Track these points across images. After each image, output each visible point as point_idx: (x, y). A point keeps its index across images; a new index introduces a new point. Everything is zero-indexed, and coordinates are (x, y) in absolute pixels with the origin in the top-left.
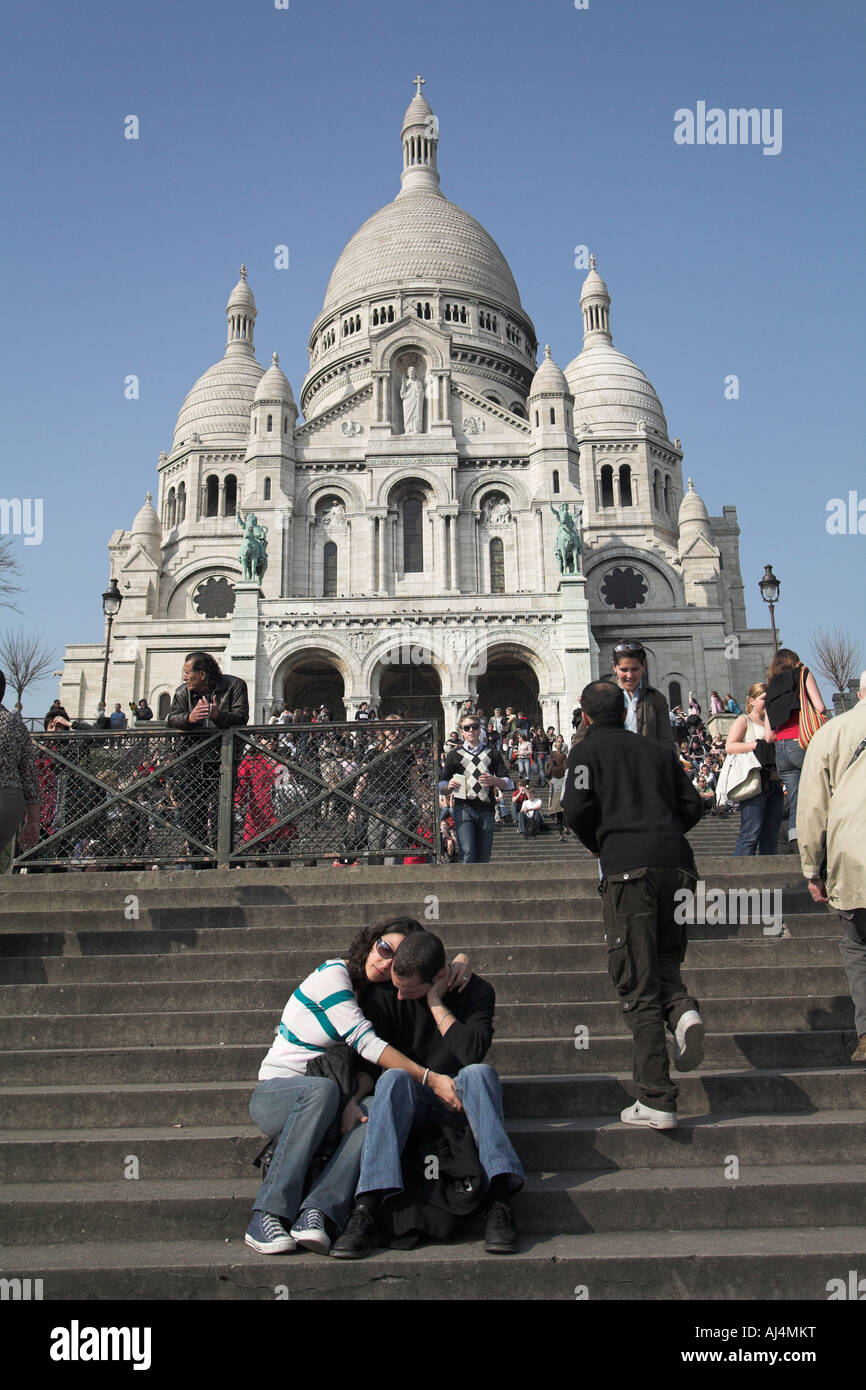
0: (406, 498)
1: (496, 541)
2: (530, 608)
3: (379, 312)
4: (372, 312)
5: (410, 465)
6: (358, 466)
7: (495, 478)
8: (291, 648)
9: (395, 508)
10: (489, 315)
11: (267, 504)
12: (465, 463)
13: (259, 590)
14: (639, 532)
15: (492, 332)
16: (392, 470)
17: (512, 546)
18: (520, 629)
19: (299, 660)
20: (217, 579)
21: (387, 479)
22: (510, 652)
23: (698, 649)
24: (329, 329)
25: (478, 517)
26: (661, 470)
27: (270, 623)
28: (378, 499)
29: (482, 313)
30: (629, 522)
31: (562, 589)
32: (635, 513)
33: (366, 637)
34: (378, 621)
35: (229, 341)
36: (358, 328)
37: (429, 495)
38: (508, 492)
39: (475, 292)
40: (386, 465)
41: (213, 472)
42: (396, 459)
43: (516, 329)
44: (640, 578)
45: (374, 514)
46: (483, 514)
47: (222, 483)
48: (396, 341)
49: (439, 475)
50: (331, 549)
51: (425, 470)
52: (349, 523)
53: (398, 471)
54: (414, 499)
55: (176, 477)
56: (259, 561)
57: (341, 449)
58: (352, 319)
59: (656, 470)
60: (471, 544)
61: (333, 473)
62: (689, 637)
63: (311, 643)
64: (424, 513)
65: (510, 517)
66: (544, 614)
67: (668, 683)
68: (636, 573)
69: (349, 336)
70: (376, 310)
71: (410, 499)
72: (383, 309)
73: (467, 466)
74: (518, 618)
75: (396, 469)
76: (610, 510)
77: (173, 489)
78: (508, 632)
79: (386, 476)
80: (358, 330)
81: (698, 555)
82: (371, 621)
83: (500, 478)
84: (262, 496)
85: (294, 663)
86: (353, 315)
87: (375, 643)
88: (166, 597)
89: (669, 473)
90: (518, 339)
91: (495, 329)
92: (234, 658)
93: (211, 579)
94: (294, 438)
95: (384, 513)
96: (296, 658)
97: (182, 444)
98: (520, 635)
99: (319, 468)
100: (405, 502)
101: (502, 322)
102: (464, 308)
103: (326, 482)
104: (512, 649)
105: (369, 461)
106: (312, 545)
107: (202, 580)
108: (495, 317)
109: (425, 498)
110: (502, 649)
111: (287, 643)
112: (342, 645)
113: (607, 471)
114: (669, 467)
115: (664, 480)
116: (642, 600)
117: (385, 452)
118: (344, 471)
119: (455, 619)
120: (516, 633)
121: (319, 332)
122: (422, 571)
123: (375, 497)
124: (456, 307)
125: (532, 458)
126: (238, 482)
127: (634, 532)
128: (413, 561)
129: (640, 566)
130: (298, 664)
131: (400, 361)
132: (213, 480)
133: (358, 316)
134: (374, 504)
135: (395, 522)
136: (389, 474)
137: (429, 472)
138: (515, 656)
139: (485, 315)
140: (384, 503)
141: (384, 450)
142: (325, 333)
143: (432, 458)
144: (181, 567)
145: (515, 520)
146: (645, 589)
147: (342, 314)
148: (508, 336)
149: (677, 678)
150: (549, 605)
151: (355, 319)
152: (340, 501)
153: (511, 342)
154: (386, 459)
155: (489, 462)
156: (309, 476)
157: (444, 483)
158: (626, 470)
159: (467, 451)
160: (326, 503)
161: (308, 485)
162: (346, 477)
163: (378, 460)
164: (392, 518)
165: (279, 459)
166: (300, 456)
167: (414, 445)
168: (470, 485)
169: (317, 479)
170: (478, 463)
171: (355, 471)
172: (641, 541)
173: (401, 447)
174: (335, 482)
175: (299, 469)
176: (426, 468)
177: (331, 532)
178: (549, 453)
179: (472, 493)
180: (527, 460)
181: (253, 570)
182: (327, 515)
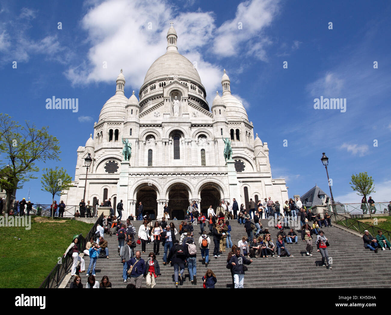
0: (174, 136)
1: (203, 150)
2: (217, 171)
3: (161, 83)
4: (159, 84)
5: (176, 126)
6: (159, 126)
7: (202, 130)
8: (140, 183)
9: (171, 139)
11: (131, 137)
12: (193, 126)
13: (129, 163)
14: (242, 149)
16: (170, 127)
17: (208, 152)
18: (214, 177)
19: (142, 187)
20: (112, 161)
23: (263, 185)
24: (146, 89)
25: (197, 142)
26: (248, 131)
27: (133, 174)
28: (166, 136)
30: (239, 146)
31: (228, 165)
32: (241, 144)
33: (164, 179)
34: (168, 174)
35: (117, 90)
36: (155, 88)
37: (182, 135)
38: (206, 135)
39: (189, 79)
40: (168, 126)
41: (111, 128)
42: (171, 124)
43: (201, 90)
44: (243, 163)
45: (164, 141)
46: (199, 141)
47: (114, 131)
48: (172, 88)
49: (184, 128)
50: (150, 151)
51: (180, 127)
52: (156, 144)
53: (172, 128)
54: (177, 136)
55: (99, 130)
56: (129, 154)
57: (154, 120)
58: (153, 86)
59: (246, 131)
60: (195, 151)
61: (151, 128)
62: (260, 181)
63: (146, 181)
64: (180, 141)
65: (207, 143)
66: (222, 173)
67: (254, 196)
68: (241, 161)
69: (152, 90)
70: (160, 83)
71: (176, 136)
72: (162, 83)
73: (193, 127)
74: (214, 174)
77: (98, 133)
78: (210, 178)
79: (168, 129)
80: (155, 89)
81: (261, 156)
82: (166, 174)
83: (204, 130)
84: (129, 134)
85: (141, 187)
86: (153, 85)
87: (168, 181)
88: (96, 166)
89: (250, 132)
90: (201, 93)
91: (195, 90)
92: (121, 186)
93: (110, 161)
94: (139, 117)
95: (168, 141)
96: (141, 186)
97: (102, 120)
98: (214, 180)
99: (147, 126)
101: (197, 88)
102: (186, 83)
103: (149, 130)
104: (211, 184)
105: (163, 124)
106: (144, 150)
107: (107, 162)
108: (195, 87)
109: (180, 136)
110: (208, 184)
111: (138, 181)
112: (157, 182)
113: (232, 131)
114: (250, 130)
115: (249, 134)
116: (244, 170)
117: (168, 121)
118: (155, 127)
119: (193, 174)
120: (213, 178)
121: (143, 90)
122: (179, 159)
123: (165, 135)
124: (184, 83)
125: (214, 125)
126: (119, 132)
127: (241, 149)
128: (177, 156)
129: (243, 160)
130: (142, 188)
131: (172, 94)
132: (111, 131)
133: (155, 85)
134: (164, 138)
135: (171, 144)
137: (181, 128)
138: (213, 186)
139: (192, 86)
140: (168, 137)
143: (183, 124)
144: (100, 157)
145: (209, 144)
146: (244, 166)
147: (150, 84)
148: (199, 92)
149: (257, 194)
150: (224, 170)
151: (154, 86)
152: (154, 137)
154: (168, 124)
155: (200, 126)
156: (144, 129)
157: (187, 131)
158: (238, 131)
159: (193, 122)
160: (149, 137)
161: (144, 131)
162: (155, 129)
163: (166, 124)
164: (170, 142)
165: (135, 123)
166: (141, 122)
167: (177, 120)
168: (194, 132)
169: (146, 130)
170: (197, 126)
171: (158, 127)
172: (243, 152)
173: (173, 120)
174: (152, 130)
175: (140, 126)
176: (181, 127)
177: (150, 146)
178: (219, 123)
179: (195, 135)
180: (212, 125)
181: (127, 157)
182: (149, 141)
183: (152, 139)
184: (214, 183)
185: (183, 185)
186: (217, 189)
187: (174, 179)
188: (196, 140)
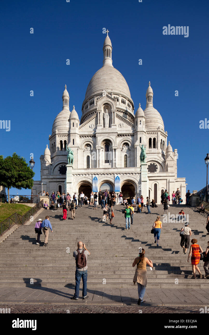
0: (105, 144)
1: (126, 155)
2: (134, 171)
4: (96, 98)
5: (106, 136)
6: (94, 136)
8: (80, 181)
9: (103, 146)
10: (124, 100)
11: (73, 146)
13: (72, 167)
14: (157, 154)
15: (124, 104)
16: (102, 137)
17: (129, 157)
18: (131, 176)
21: (101, 139)
22: (129, 182)
23: (168, 182)
24: (86, 104)
25: (122, 149)
29: (122, 99)
31: (142, 166)
32: (156, 150)
34: (99, 174)
35: (65, 106)
37: (110, 144)
38: (129, 143)
39: (121, 93)
40: (101, 136)
41: (61, 139)
42: (103, 134)
43: (130, 104)
45: (98, 148)
46: (123, 149)
47: (63, 142)
48: (103, 102)
49: (112, 138)
50: (88, 157)
51: (109, 137)
52: (92, 151)
56: (72, 159)
57: (90, 132)
58: (92, 101)
59: (161, 139)
60: (120, 156)
62: (166, 179)
63: (84, 179)
64: (109, 148)
65: (129, 149)
66: (137, 172)
69: (91, 106)
76: (150, 149)
78: (129, 177)
80: (93, 104)
81: (169, 160)
83: (127, 139)
84: (72, 144)
87: (99, 179)
88: (53, 170)
90: (130, 106)
92: (67, 183)
93: (62, 166)
94: (79, 129)
95: (100, 148)
97: (54, 132)
98: (131, 178)
99: (85, 137)
100: (105, 146)
101: (127, 102)
102: (118, 98)
104: (129, 181)
105: (97, 135)
106: (84, 155)
107: (60, 166)
108: (125, 100)
109: (110, 145)
111: (79, 179)
112: (91, 180)
113: (150, 139)
114: (164, 138)
115: (163, 142)
117: (100, 132)
118: (90, 138)
119: (117, 174)
122: (109, 163)
123: (98, 144)
124: (116, 97)
125: (135, 134)
126: (67, 142)
127: (155, 154)
129: (156, 163)
132: (61, 142)
134: (98, 146)
135: (103, 151)
136: (101, 138)
138: (130, 183)
140: (100, 146)
142: (85, 105)
143: (111, 134)
144: (55, 163)
145: (130, 150)
147: (89, 100)
148: (128, 106)
150: (138, 170)
152: (90, 146)
153: (128, 107)
154: (100, 134)
155: (125, 135)
156: (83, 139)
157: (114, 140)
158: (154, 139)
159: (119, 133)
160: (87, 145)
161: (83, 141)
164: (102, 149)
165: (76, 134)
166: (80, 134)
167: (107, 130)
168: (120, 141)
170: (122, 135)
172: (156, 157)
173: (104, 131)
175: (80, 137)
177: (88, 153)
178: (139, 132)
179: (120, 143)
180: (133, 134)
181: (71, 161)
183: (89, 148)
184: (131, 180)
185: (109, 182)
186: (133, 185)
187: (103, 178)
188: (121, 147)
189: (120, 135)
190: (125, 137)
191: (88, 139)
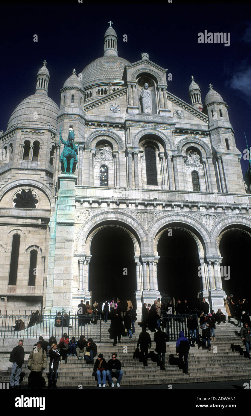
0: (147, 145)
1: (195, 173)
5: (151, 128)
6: (120, 126)
7: (193, 140)
8: (99, 220)
16: (140, 129)
17: (203, 176)
20: (27, 191)
21: (138, 133)
25: (185, 159)
28: (133, 143)
37: (160, 144)
40: (137, 126)
41: (27, 139)
42: (142, 124)
45: (131, 151)
46: (187, 158)
47: (32, 144)
49: (165, 133)
52: (114, 156)
53: (143, 130)
57: (110, 117)
61: (106, 128)
64: (157, 154)
65: (202, 161)
74: (243, 209)
75: (143, 129)
79: (137, 132)
82: (152, 204)
83: (195, 140)
93: (23, 191)
94: (85, 109)
97: (13, 126)
99: (99, 125)
100: (146, 148)
103: (102, 133)
105: (128, 123)
111: (96, 216)
117: (136, 120)
118: (112, 128)
119: (206, 207)
123: (131, 141)
125: (211, 133)
134: (130, 145)
135: (141, 157)
136: (139, 131)
137: (160, 132)
140: (136, 145)
141: (136, 118)
143: (162, 125)
145: (204, 162)
152: (110, 145)
154: (137, 123)
155: (189, 132)
156: (93, 129)
157: (169, 138)
159: (178, 126)
160: (102, 144)
161: (92, 133)
162: (113, 131)
163: (133, 124)
164: (139, 155)
165: (78, 116)
166: (88, 118)
167: (152, 118)
168: (180, 142)
169: (97, 131)
170: (184, 131)
171: (118, 129)
173: (145, 118)
174: (107, 133)
175: (87, 124)
176: (159, 130)
177: (104, 159)
178: (222, 129)
179: (181, 147)
180: (208, 133)
181: (71, 167)
182: (102, 151)
183: (107, 149)
188: (183, 154)
189: (179, 131)
190: (192, 135)
191: (105, 131)
